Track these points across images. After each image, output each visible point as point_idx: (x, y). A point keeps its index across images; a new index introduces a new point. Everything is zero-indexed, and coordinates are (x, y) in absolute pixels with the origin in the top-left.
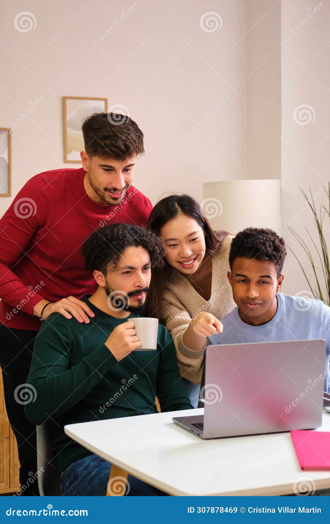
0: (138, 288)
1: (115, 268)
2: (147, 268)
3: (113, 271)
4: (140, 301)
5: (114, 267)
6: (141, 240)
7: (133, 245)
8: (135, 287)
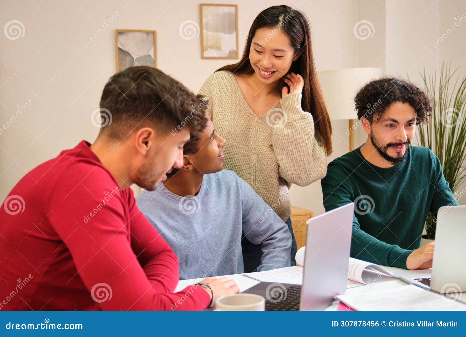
0: (399, 142)
1: (379, 120)
2: (411, 123)
3: (377, 122)
4: (399, 153)
5: (377, 119)
6: (409, 97)
7: (399, 101)
8: (396, 140)
